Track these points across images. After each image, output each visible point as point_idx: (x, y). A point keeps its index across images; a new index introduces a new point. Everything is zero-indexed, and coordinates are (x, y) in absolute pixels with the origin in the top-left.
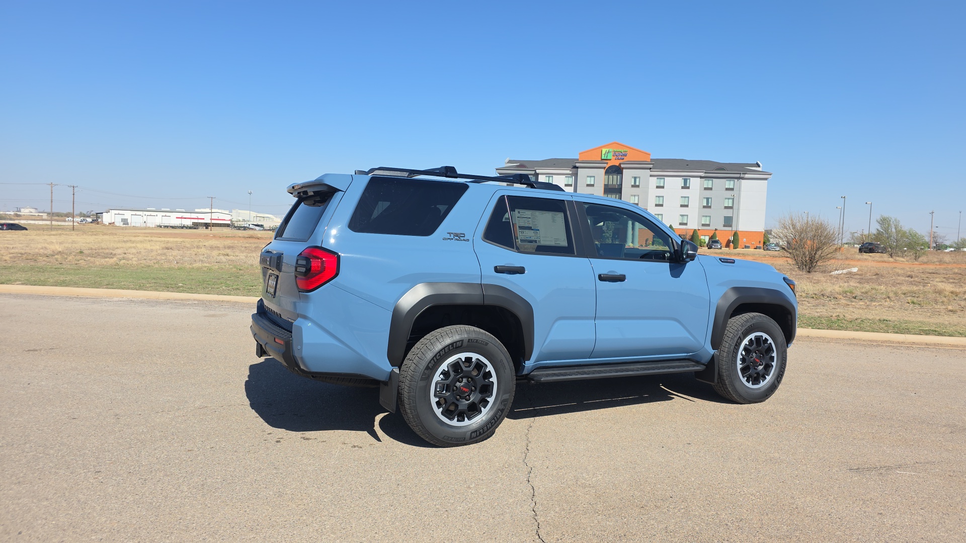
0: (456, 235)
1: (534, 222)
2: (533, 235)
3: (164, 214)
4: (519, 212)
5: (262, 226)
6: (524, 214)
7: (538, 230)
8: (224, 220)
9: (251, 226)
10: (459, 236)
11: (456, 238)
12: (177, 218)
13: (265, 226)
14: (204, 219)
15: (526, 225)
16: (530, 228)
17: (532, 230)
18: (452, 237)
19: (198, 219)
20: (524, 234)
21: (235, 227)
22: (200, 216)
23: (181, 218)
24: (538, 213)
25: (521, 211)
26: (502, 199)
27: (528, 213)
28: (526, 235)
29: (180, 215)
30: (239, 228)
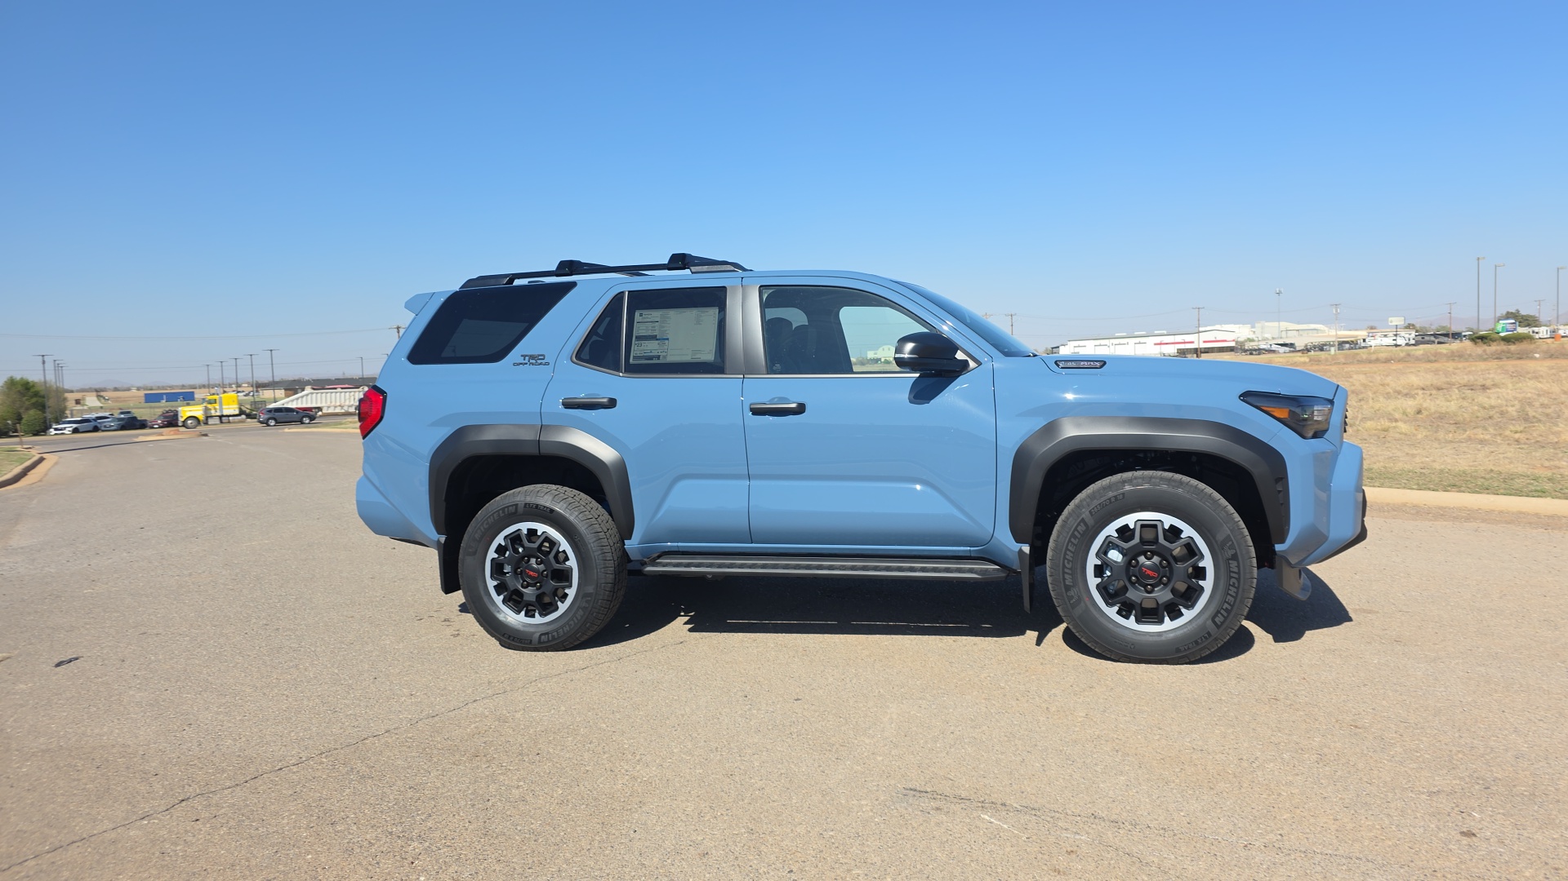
0: (532, 357)
1: (663, 327)
2: (657, 347)
3: (1137, 340)
4: (641, 315)
5: (1291, 345)
6: (649, 316)
7: (668, 339)
8: (1225, 341)
9: (1274, 347)
10: (535, 359)
11: (531, 361)
12: (1155, 344)
13: (1296, 345)
14: (1192, 342)
15: (649, 333)
16: (654, 338)
17: (657, 340)
18: (526, 361)
19: (1185, 343)
20: (642, 348)
21: (1245, 351)
22: (1188, 338)
23: (1161, 344)
24: (672, 314)
25: (645, 312)
26: (619, 298)
27: (656, 314)
28: (645, 348)
29: (1158, 339)
30: (1251, 352)
